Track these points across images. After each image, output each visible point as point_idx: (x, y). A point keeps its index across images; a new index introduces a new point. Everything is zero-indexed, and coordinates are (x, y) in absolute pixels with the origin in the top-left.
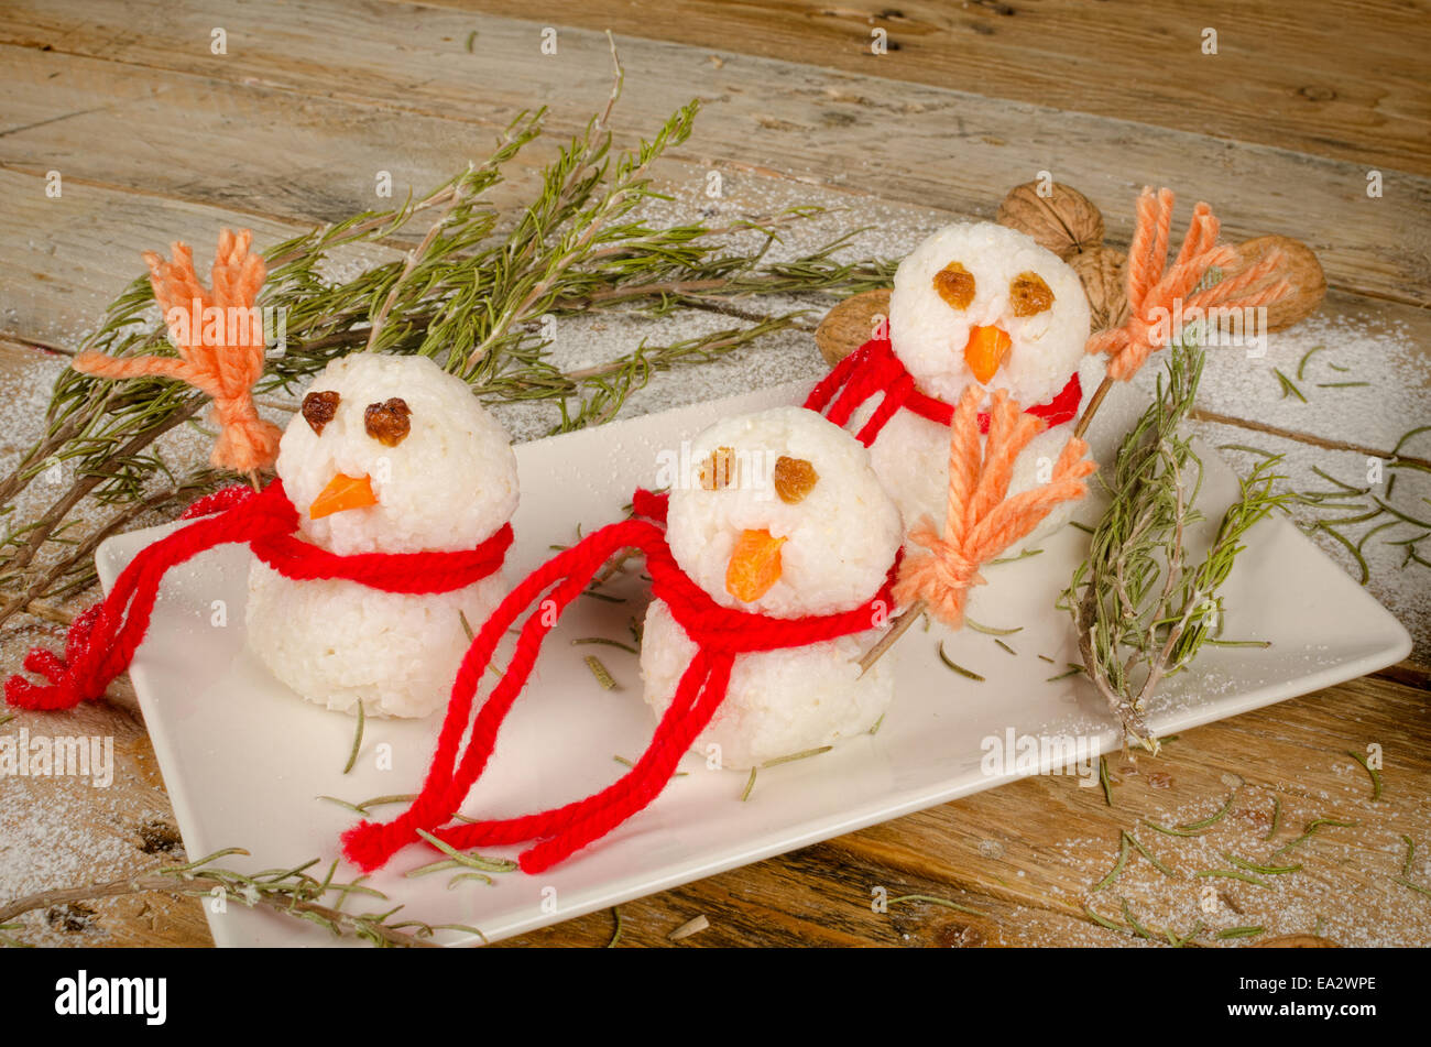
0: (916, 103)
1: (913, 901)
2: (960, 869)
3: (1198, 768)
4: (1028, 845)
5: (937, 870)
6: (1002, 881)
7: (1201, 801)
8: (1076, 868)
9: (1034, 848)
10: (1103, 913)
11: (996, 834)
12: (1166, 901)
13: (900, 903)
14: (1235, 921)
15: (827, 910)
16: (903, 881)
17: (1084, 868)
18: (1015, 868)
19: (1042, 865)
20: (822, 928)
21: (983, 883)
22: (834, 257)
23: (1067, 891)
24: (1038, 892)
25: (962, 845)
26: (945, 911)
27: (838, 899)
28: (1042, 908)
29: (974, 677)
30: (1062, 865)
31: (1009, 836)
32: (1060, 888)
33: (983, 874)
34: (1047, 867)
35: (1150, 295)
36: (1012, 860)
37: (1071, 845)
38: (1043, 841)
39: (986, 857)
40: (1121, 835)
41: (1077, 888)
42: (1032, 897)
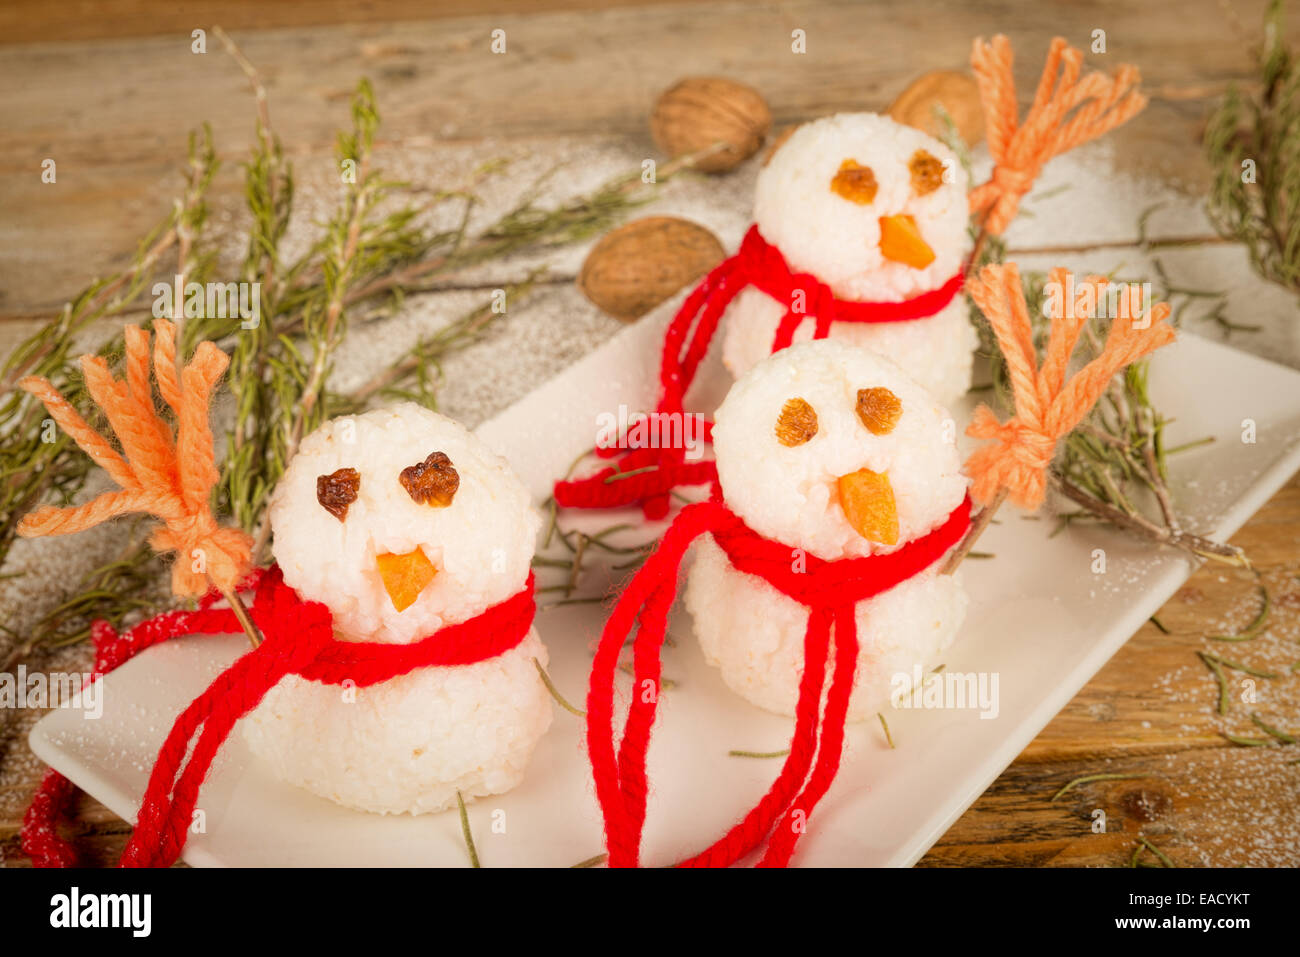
1: (1075, 787)
2: (1089, 741)
4: (1130, 696)
5: (1070, 749)
6: (1136, 737)
7: (1239, 602)
8: (1187, 702)
9: (1139, 697)
10: (1242, 734)
12: (1285, 703)
13: (1067, 793)
15: (1010, 825)
16: (1050, 772)
17: (1194, 700)
18: (1137, 722)
19: (1156, 710)
20: (1021, 844)
21: (1120, 745)
23: (1197, 725)
24: (1174, 736)
25: (1074, 718)
26: (1109, 785)
27: (1010, 811)
28: (1183, 749)
30: (1172, 703)
31: (1107, 693)
32: (1190, 725)
33: (1115, 737)
34: (1163, 710)
35: (1015, 142)
36: (1128, 716)
37: (1166, 682)
38: (1141, 687)
39: (1104, 720)
40: (1201, 657)
41: (1204, 719)
42: (1171, 742)
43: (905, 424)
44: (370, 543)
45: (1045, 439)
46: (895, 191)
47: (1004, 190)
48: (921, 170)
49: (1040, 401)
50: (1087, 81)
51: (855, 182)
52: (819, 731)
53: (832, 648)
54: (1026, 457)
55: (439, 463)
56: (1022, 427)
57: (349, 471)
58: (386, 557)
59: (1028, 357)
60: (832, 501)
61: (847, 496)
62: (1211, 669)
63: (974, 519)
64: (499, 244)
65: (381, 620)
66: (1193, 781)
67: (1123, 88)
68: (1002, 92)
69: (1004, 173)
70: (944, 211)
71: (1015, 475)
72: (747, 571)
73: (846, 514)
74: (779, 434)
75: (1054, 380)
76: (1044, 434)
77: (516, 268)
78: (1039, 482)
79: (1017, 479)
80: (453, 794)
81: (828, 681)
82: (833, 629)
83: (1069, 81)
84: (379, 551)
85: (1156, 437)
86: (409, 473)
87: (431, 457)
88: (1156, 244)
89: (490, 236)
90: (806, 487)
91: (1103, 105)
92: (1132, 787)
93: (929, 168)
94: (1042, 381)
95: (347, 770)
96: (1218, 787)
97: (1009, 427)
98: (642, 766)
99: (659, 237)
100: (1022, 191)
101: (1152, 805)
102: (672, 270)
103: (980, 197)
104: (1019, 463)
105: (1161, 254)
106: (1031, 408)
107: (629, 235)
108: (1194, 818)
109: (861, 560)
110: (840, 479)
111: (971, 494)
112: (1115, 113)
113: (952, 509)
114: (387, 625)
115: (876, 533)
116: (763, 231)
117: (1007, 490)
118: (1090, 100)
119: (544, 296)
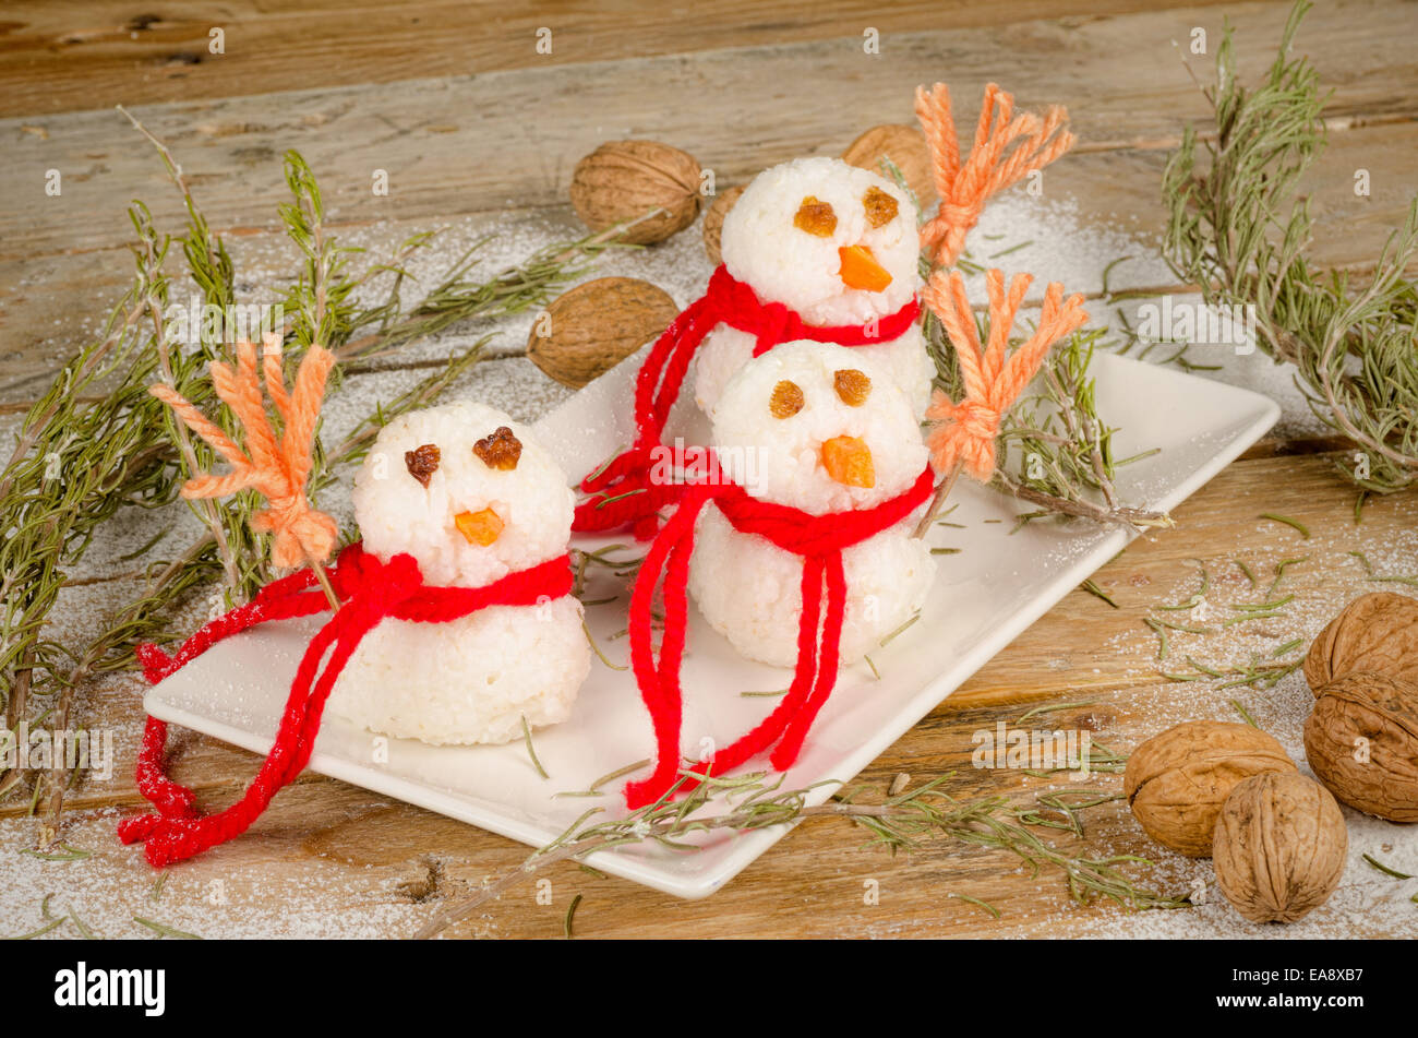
0: (316, 113)
1: (1035, 715)
3: (1160, 564)
4: (1083, 653)
5: (1032, 692)
6: (1087, 680)
7: (1182, 583)
8: (1132, 653)
9: (1090, 653)
10: (1179, 673)
11: (1053, 654)
12: (1216, 650)
13: (1029, 719)
14: (1277, 643)
17: (1138, 652)
18: (1089, 670)
19: (1106, 660)
21: (1074, 686)
22: (467, 279)
23: (1141, 669)
24: (1120, 677)
25: (1035, 671)
26: (1065, 711)
28: (1128, 686)
29: (952, 551)
30: (1120, 655)
31: (1064, 652)
32: (1134, 669)
33: (1069, 681)
34: (1112, 660)
35: (958, 179)
36: (1082, 666)
37: (1115, 641)
38: (1092, 646)
39: (1059, 671)
40: (1146, 622)
41: (1145, 665)
42: (1117, 682)
43: (874, 398)
44: (451, 506)
45: (991, 413)
46: (852, 226)
47: (952, 225)
48: (875, 203)
49: (984, 380)
50: (1018, 122)
51: (816, 216)
52: (818, 654)
53: (825, 589)
54: (977, 429)
55: (505, 435)
56: (972, 404)
57: (430, 447)
58: (465, 515)
59: (974, 346)
60: (818, 465)
61: (831, 456)
62: (1154, 629)
63: (937, 489)
64: (434, 319)
65: (459, 570)
66: (1135, 705)
67: (1053, 127)
68: (943, 134)
69: (950, 208)
70: (897, 241)
71: (968, 447)
72: (749, 531)
73: (831, 473)
74: (773, 408)
75: (995, 362)
76: (989, 408)
77: (450, 345)
78: (989, 452)
79: (970, 448)
80: (519, 719)
81: (823, 615)
82: (824, 574)
83: (1003, 121)
84: (459, 511)
85: (1104, 444)
86: (481, 443)
87: (499, 430)
88: (1120, 295)
89: (424, 311)
90: (797, 452)
91: (1037, 142)
92: (1084, 712)
93: (882, 202)
94: (985, 364)
95: (431, 700)
96: (1155, 707)
97: (962, 407)
98: (677, 682)
99: (613, 296)
100: (969, 226)
101: (1100, 721)
102: (628, 329)
103: (930, 232)
104: (971, 435)
105: (1124, 304)
106: (978, 388)
107: (582, 297)
108: (1135, 727)
109: (845, 515)
110: (824, 444)
111: (932, 465)
112: (1049, 150)
113: (918, 475)
114: (465, 573)
115: (857, 479)
116: (731, 270)
117: (964, 461)
118: (1023, 139)
119: (485, 371)
